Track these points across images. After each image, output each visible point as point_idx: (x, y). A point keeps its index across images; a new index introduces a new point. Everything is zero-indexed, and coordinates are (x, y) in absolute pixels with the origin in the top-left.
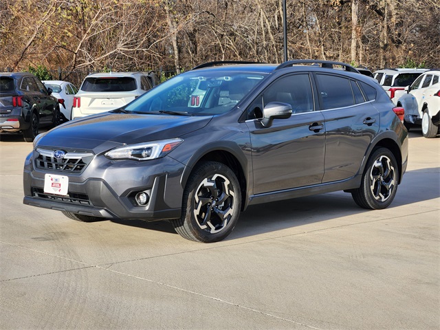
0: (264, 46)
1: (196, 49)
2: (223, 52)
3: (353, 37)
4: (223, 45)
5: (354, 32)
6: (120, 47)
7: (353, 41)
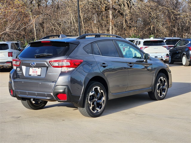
0: (73, 29)
1: (44, 30)
2: (55, 32)
3: (110, 25)
4: (55, 29)
5: (111, 23)
6: (7, 30)
7: (110, 26)
